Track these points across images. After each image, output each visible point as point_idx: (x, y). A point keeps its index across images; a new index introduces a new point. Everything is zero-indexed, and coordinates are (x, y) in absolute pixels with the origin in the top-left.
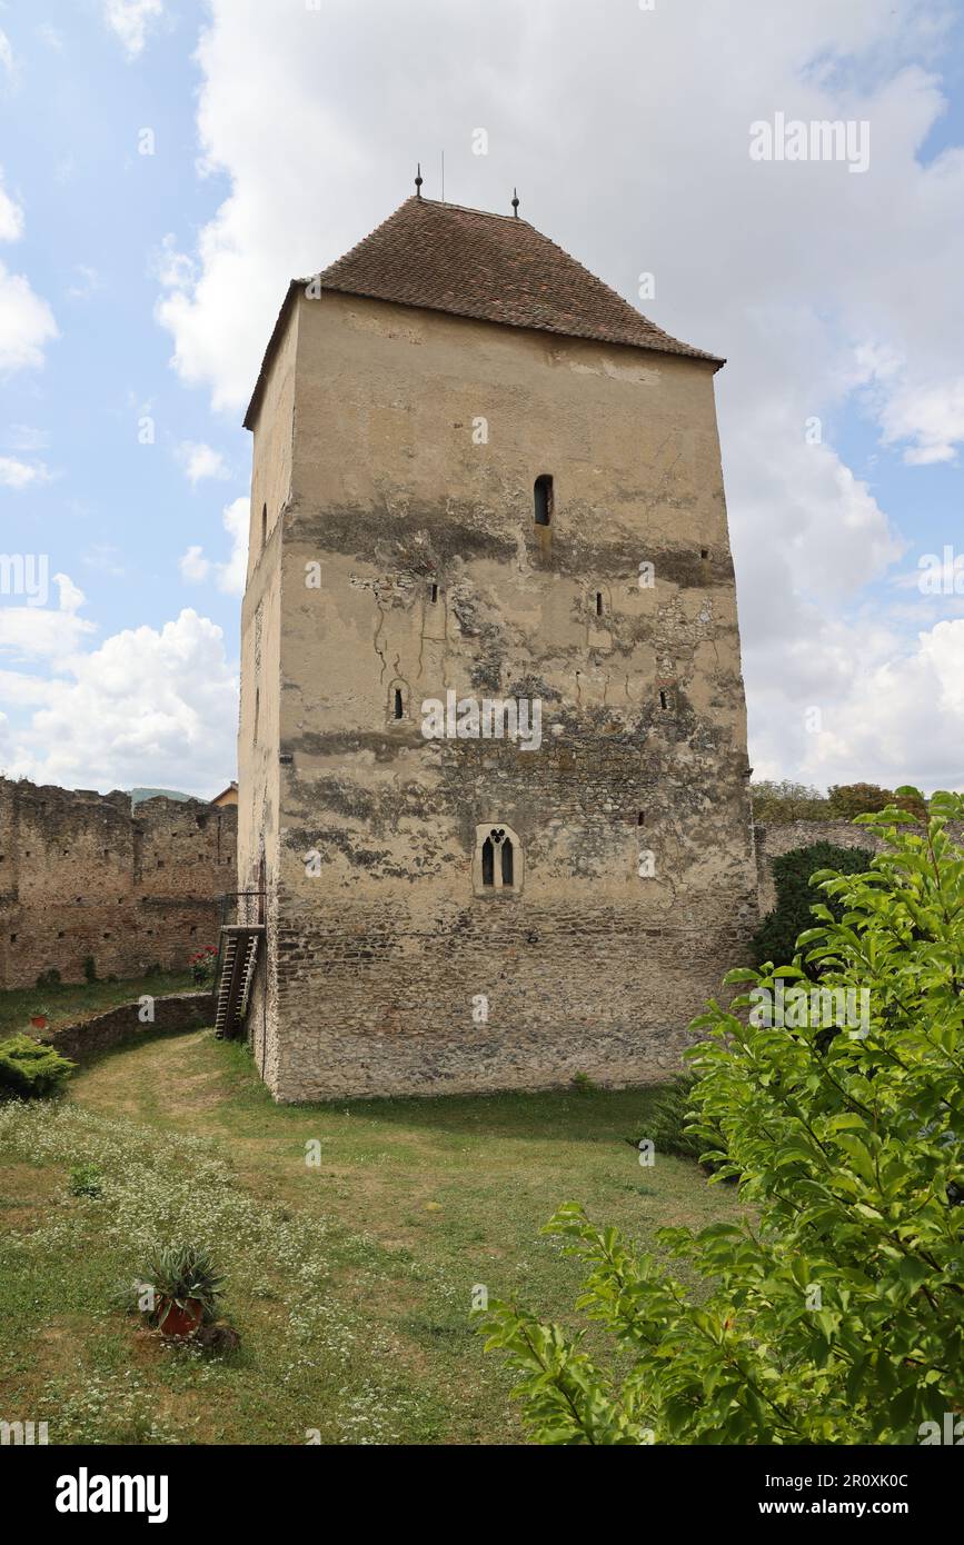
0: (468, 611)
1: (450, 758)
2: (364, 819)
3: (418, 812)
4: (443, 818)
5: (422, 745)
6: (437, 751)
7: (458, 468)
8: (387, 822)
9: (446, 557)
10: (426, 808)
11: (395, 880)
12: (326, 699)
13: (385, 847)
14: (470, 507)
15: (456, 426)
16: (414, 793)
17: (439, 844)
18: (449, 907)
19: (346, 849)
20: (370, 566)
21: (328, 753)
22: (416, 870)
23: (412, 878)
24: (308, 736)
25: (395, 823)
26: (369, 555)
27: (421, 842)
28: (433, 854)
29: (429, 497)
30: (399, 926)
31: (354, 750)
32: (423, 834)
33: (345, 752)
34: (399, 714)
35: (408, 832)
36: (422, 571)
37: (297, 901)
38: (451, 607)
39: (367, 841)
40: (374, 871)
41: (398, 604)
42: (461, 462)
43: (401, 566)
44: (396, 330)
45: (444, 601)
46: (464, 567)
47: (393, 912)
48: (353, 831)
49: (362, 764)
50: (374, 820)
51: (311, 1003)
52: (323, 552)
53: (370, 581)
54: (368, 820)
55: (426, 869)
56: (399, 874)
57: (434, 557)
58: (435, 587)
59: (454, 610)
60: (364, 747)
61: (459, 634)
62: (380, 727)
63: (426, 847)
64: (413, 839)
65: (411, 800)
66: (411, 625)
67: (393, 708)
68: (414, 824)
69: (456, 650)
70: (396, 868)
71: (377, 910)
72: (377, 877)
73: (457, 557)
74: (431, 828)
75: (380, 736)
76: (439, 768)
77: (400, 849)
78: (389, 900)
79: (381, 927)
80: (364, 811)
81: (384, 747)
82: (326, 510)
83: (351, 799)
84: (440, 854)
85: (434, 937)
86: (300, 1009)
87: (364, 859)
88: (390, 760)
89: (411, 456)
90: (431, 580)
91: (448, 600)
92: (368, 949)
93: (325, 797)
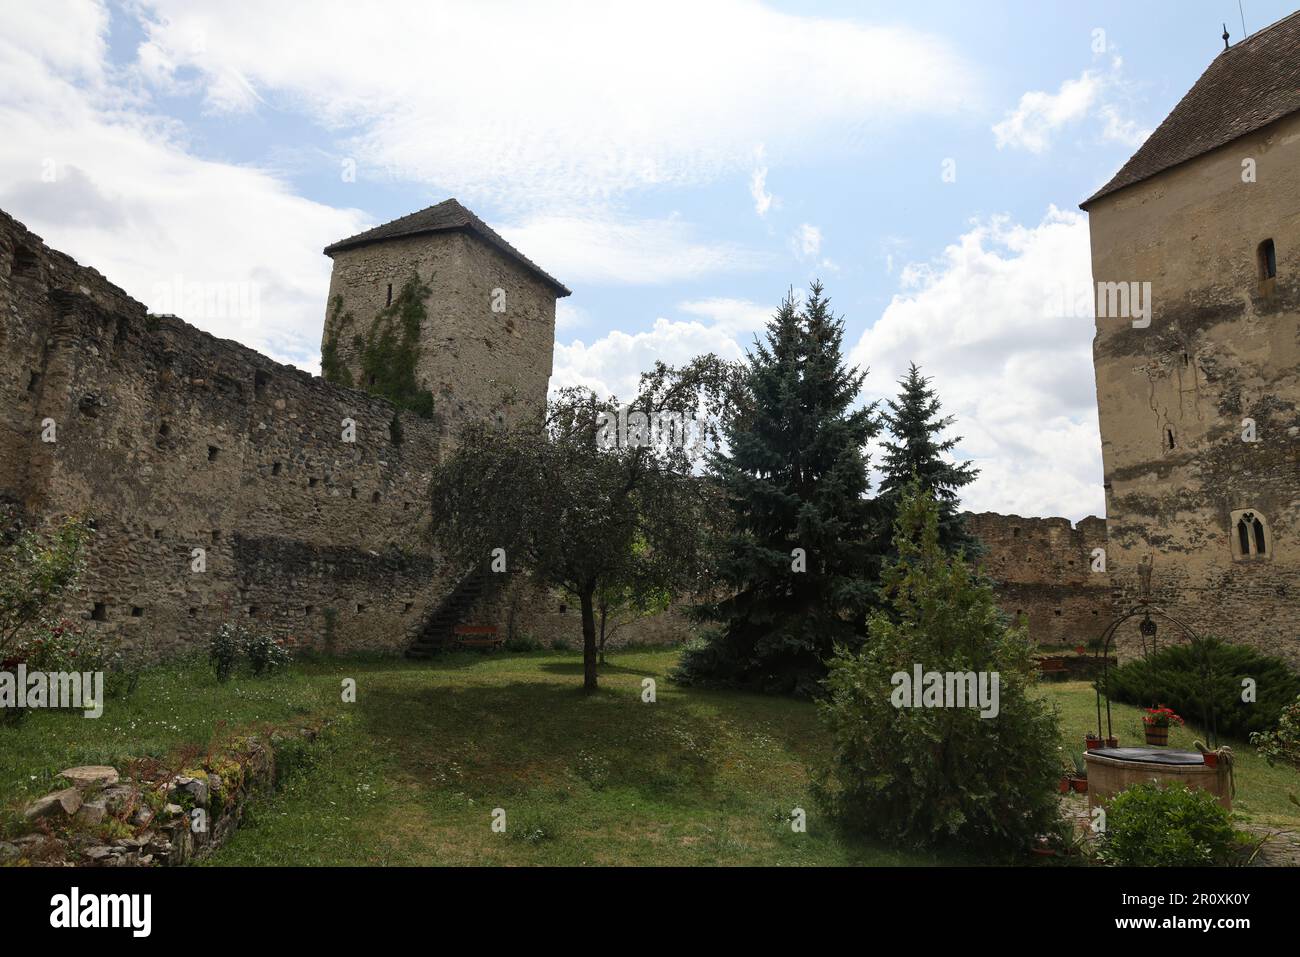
0: (1211, 364)
1: (1207, 468)
2: (1154, 516)
3: (1188, 508)
4: (1205, 510)
5: (1187, 463)
6: (1198, 465)
7: (1196, 268)
8: (1168, 516)
9: (1191, 333)
10: (1193, 504)
11: (1177, 553)
12: (1126, 446)
13: (1169, 532)
14: (1207, 291)
15: (1193, 239)
16: (1184, 495)
17: (1205, 527)
18: (1216, 570)
19: (1145, 536)
20: (1143, 357)
21: (1130, 479)
22: (1190, 546)
23: (1188, 551)
24: (1118, 470)
25: (1174, 517)
26: (1142, 350)
27: (1191, 527)
28: (1201, 534)
29: (1177, 297)
30: (1182, 583)
31: (1144, 474)
32: (1193, 522)
33: (1139, 476)
34: (1172, 446)
35: (1183, 521)
36: (1175, 348)
37: (1119, 569)
38: (1198, 365)
39: (1157, 530)
40: (1162, 548)
41: (1162, 375)
42: (1198, 263)
43: (1161, 350)
44: (1147, 196)
45: (1193, 363)
46: (1205, 335)
47: (1177, 574)
48: (1148, 525)
49: (1150, 483)
50: (1160, 516)
51: (1133, 630)
52: (1115, 358)
53: (1143, 366)
54: (1157, 517)
55: (1197, 545)
56: (1179, 549)
57: (1183, 336)
58: (1186, 356)
59: (1201, 367)
60: (1150, 471)
61: (1206, 382)
62: (1159, 457)
63: (1195, 530)
64: (1186, 526)
65: (1183, 500)
66: (1172, 386)
67: (1167, 442)
68: (1186, 516)
69: (1205, 393)
70: (1176, 545)
71: (1167, 573)
72: (1164, 552)
73: (1200, 330)
74: (1198, 517)
75: (1160, 462)
76: (1200, 476)
77: (1178, 533)
78: (1174, 567)
79: (1170, 584)
80: (1153, 511)
81: (1162, 469)
82: (1115, 332)
83: (1146, 505)
84: (1205, 534)
85: (1205, 590)
86: (1127, 633)
87: (1156, 541)
88: (1167, 476)
89: (1163, 275)
90: (1182, 352)
91: (1196, 360)
92: (1164, 598)
93: (1130, 506)
